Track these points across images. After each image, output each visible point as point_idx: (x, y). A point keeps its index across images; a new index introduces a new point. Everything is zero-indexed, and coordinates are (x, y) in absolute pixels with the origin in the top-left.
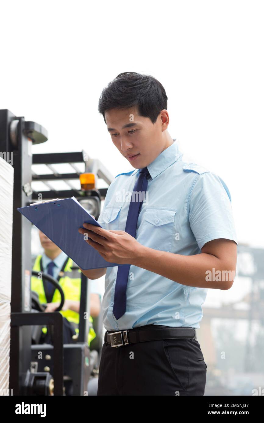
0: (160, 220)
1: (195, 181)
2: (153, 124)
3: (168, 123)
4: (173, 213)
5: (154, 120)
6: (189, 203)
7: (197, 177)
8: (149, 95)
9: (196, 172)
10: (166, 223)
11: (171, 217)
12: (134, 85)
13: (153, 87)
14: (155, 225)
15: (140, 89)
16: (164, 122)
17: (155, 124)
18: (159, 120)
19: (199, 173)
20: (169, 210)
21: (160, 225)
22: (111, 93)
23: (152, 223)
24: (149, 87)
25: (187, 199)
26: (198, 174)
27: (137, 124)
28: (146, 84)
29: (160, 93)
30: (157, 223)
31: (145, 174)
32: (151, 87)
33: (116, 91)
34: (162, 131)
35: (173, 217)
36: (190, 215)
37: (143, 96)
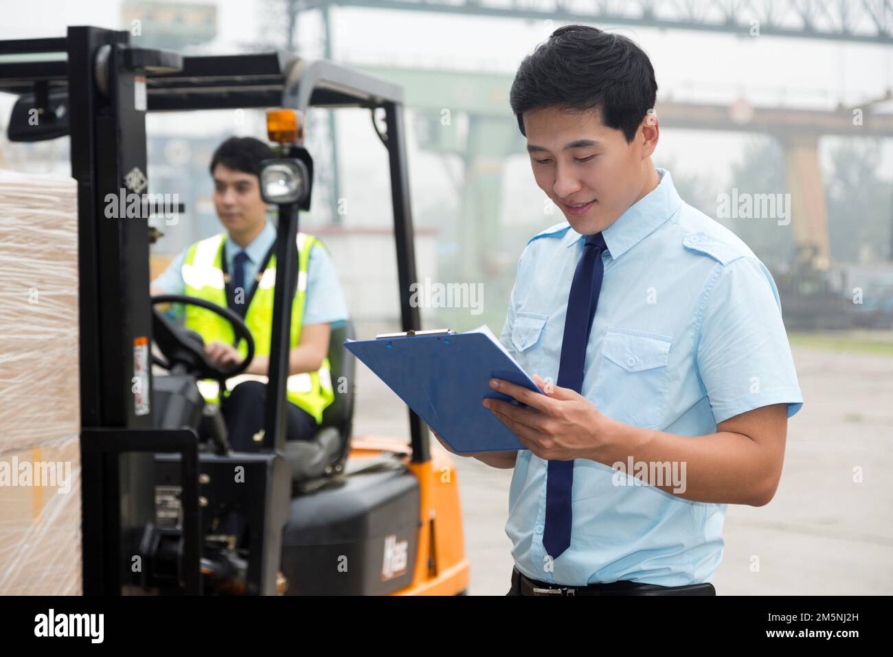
0: (638, 359)
1: (714, 278)
2: (629, 144)
3: (655, 141)
4: (664, 347)
5: (630, 137)
6: (699, 325)
7: (719, 271)
8: (626, 83)
9: (715, 260)
10: (651, 367)
11: (661, 355)
12: (596, 60)
13: (634, 65)
14: (625, 367)
15: (607, 69)
16: (648, 139)
17: (632, 144)
18: (639, 135)
19: (722, 262)
20: (657, 339)
21: (637, 369)
22: (544, 73)
23: (620, 365)
24: (626, 66)
25: (696, 315)
26: (721, 264)
27: (597, 143)
28: (620, 58)
29: (647, 79)
30: (630, 365)
31: (597, 248)
32: (630, 66)
33: (558, 70)
34: (643, 158)
35: (666, 355)
36: (699, 349)
37: (614, 84)
